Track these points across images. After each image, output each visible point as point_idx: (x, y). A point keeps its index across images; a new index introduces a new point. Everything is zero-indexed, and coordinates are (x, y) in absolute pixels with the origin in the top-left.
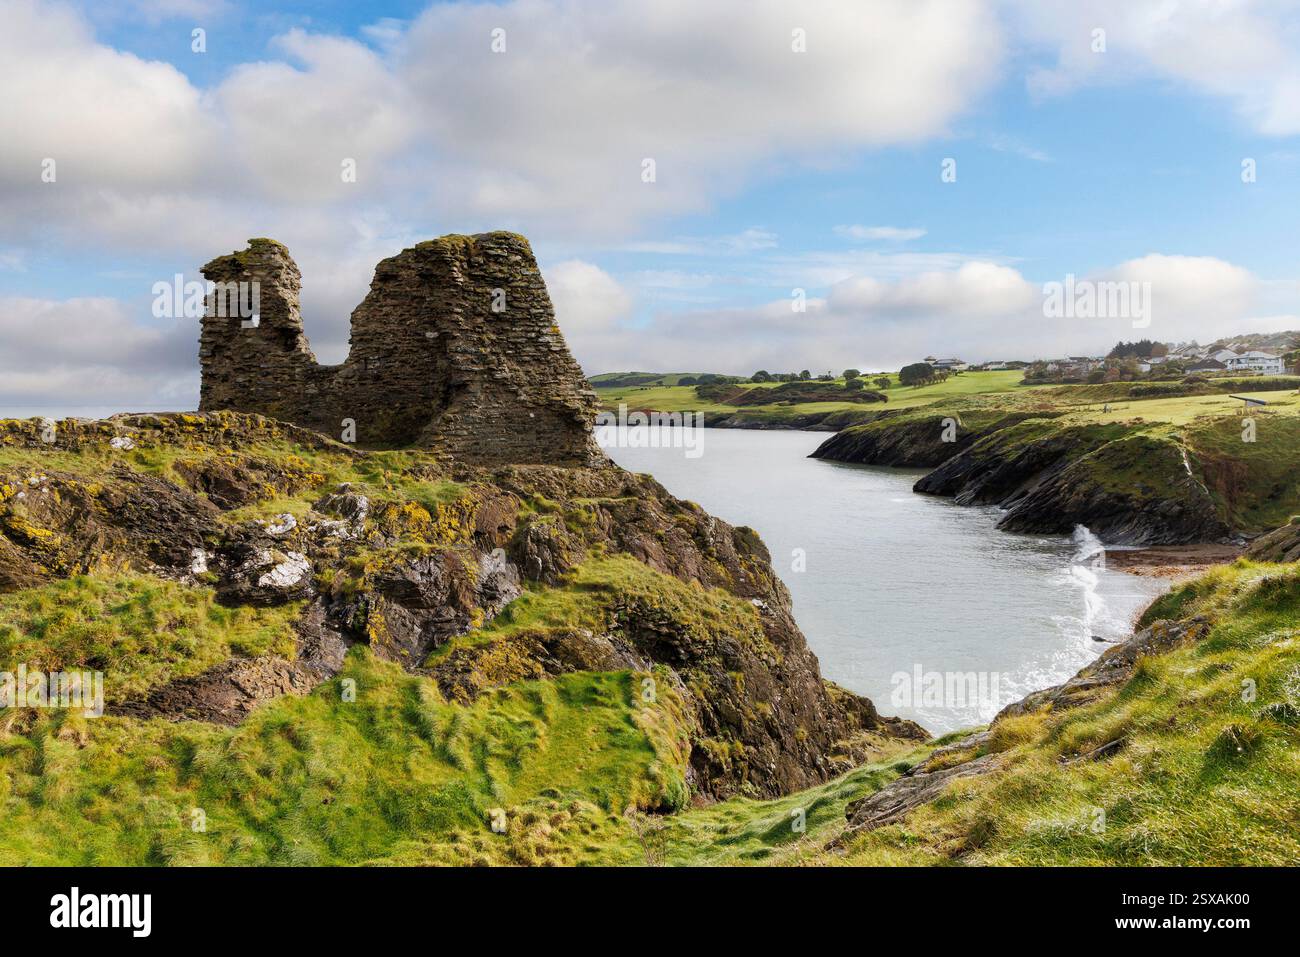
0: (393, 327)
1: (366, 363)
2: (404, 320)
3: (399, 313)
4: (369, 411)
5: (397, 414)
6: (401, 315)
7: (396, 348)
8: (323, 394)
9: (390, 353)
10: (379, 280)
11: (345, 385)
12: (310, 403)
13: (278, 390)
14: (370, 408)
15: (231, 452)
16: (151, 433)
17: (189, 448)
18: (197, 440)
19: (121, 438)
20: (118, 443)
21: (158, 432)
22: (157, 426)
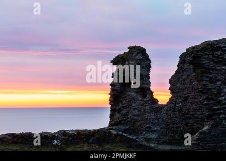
0: (188, 86)
1: (175, 104)
2: (192, 82)
3: (190, 79)
4: (177, 127)
5: (189, 129)
6: (191, 80)
7: (188, 96)
8: (157, 119)
9: (186, 99)
10: (181, 63)
11: (167, 114)
12: (152, 123)
13: (139, 117)
14: (178, 126)
15: (97, 147)
16: (68, 138)
17: (82, 145)
18: (85, 142)
19: (57, 140)
20: (55, 142)
21: (71, 138)
22: (70, 136)
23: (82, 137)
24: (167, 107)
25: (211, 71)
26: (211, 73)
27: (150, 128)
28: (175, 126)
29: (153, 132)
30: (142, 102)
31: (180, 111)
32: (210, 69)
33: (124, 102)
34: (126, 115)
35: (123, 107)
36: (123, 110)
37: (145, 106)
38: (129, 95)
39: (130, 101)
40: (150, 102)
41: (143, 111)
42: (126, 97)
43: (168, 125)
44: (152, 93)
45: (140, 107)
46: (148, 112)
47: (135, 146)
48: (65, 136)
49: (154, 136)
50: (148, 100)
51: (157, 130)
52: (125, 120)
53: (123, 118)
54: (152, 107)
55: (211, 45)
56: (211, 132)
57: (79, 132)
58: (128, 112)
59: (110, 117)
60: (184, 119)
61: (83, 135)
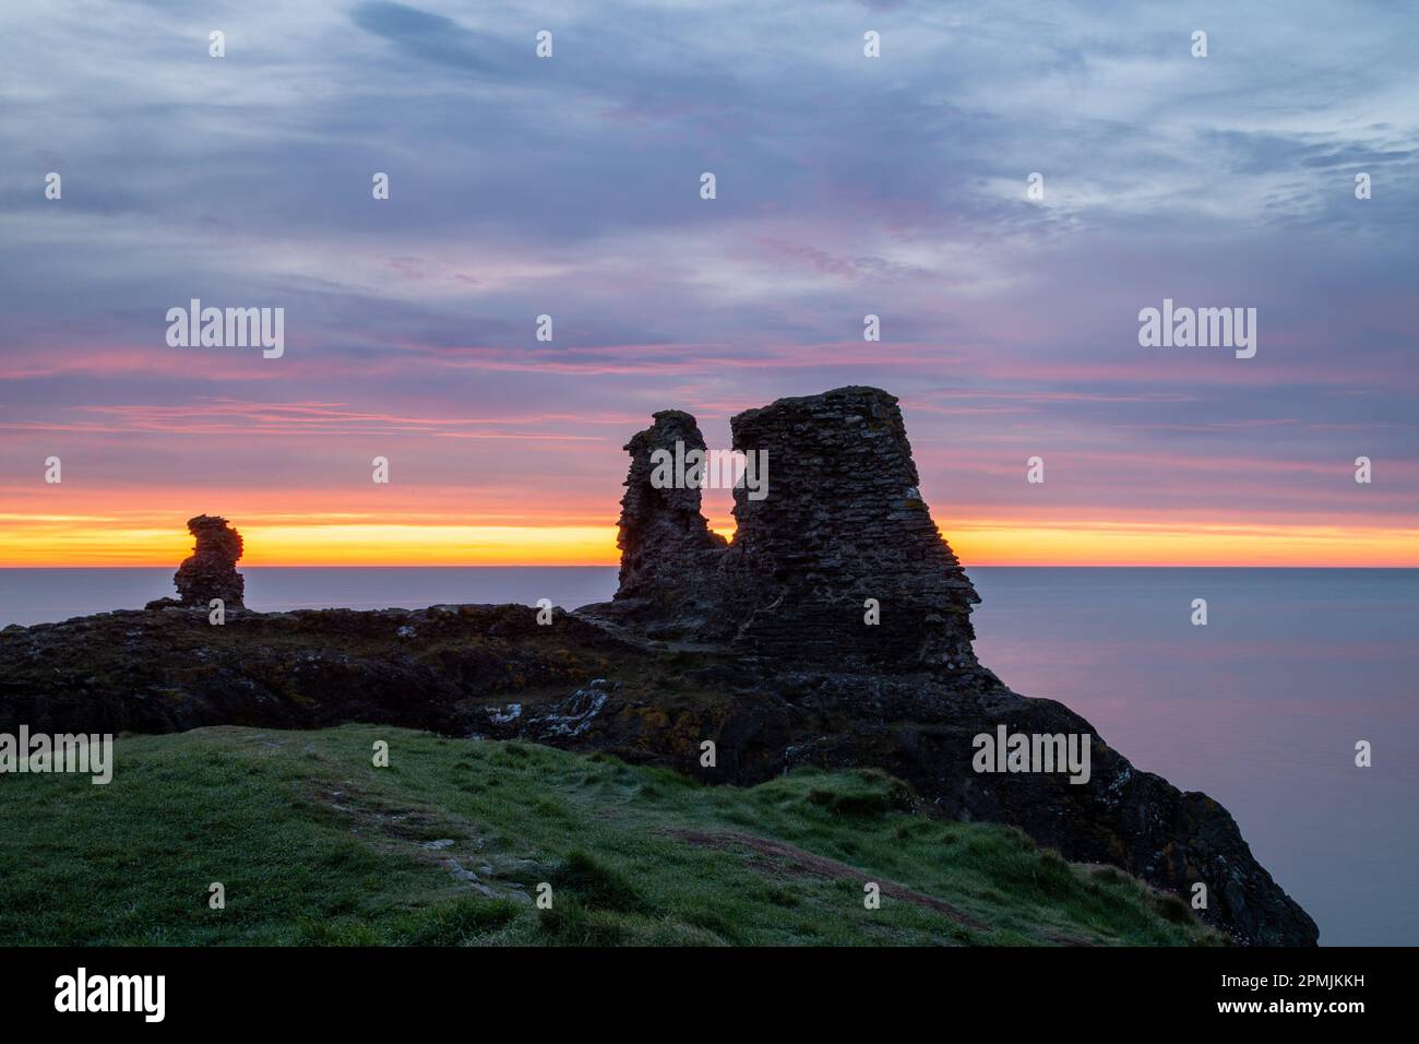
13: (674, 578)
15: (504, 643)
16: (436, 623)
17: (467, 638)
18: (477, 631)
19: (408, 626)
20: (404, 631)
21: (442, 623)
22: (442, 617)
23: (472, 620)
24: (728, 554)
25: (786, 470)
26: (786, 475)
27: (693, 604)
28: (742, 600)
29: (698, 613)
30: (680, 544)
31: (753, 564)
32: (783, 465)
33: (648, 543)
34: (650, 572)
35: (647, 555)
36: (645, 562)
37: (686, 553)
38: (659, 527)
39: (659, 541)
40: (695, 542)
41: (681, 563)
42: (654, 530)
43: (729, 597)
44: (704, 521)
45: (677, 556)
46: (691, 566)
47: (598, 643)
48: (432, 618)
49: (697, 623)
50: (694, 538)
51: (706, 610)
52: (647, 586)
53: (644, 580)
54: (699, 555)
55: (785, 407)
56: (782, 613)
57: (463, 610)
58: (654, 567)
59: (620, 579)
60: (760, 584)
61: (471, 616)
